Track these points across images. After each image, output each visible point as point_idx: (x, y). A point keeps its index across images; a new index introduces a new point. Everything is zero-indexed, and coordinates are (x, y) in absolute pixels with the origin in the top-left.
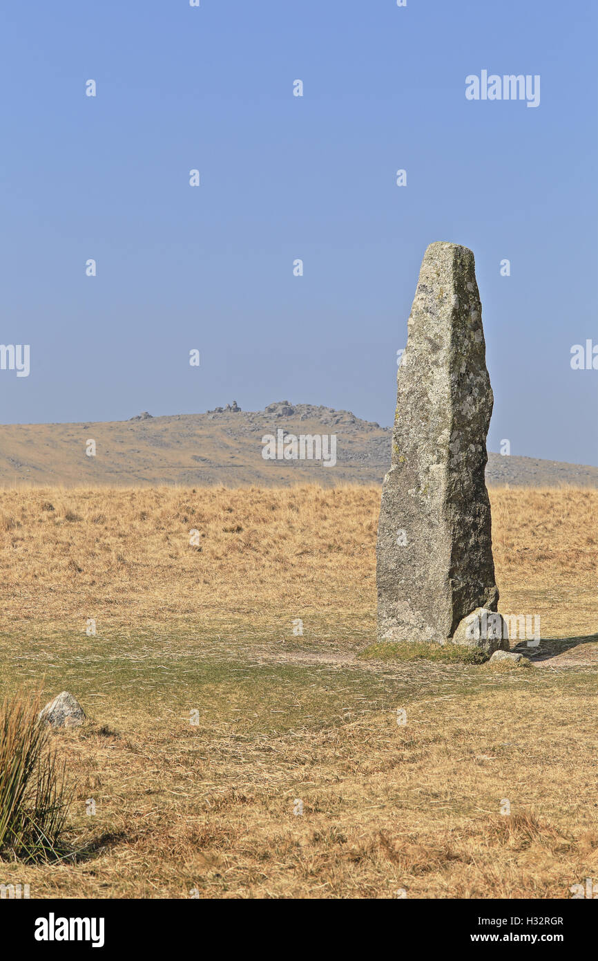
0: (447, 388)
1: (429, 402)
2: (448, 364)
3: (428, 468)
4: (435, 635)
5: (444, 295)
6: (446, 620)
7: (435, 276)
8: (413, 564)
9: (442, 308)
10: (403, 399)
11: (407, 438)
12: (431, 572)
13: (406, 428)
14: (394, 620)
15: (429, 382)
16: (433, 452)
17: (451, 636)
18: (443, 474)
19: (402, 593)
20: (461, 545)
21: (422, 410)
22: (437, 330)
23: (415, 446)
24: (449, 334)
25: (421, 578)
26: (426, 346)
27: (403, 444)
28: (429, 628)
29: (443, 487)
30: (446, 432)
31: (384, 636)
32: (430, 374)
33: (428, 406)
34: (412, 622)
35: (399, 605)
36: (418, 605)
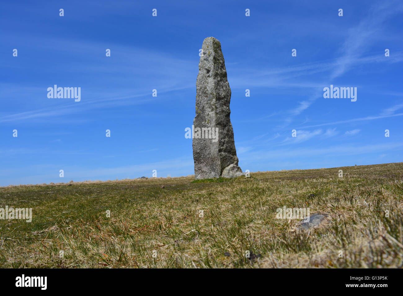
0: (213, 84)
1: (207, 90)
2: (213, 76)
3: (208, 114)
4: (215, 175)
5: (210, 53)
6: (219, 168)
7: (207, 48)
8: (205, 149)
9: (210, 58)
10: (198, 91)
11: (201, 104)
12: (212, 151)
13: (200, 101)
14: (200, 171)
15: (207, 83)
16: (210, 108)
17: (221, 175)
18: (214, 115)
19: (202, 161)
20: (223, 140)
21: (205, 94)
22: (208, 65)
23: (204, 107)
24: (213, 66)
25: (209, 154)
26: (205, 71)
27: (199, 106)
28: (213, 173)
29: (214, 120)
30: (214, 100)
31: (197, 177)
32: (207, 81)
33: (207, 92)
34: (206, 171)
35: (202, 165)
36: (208, 164)
